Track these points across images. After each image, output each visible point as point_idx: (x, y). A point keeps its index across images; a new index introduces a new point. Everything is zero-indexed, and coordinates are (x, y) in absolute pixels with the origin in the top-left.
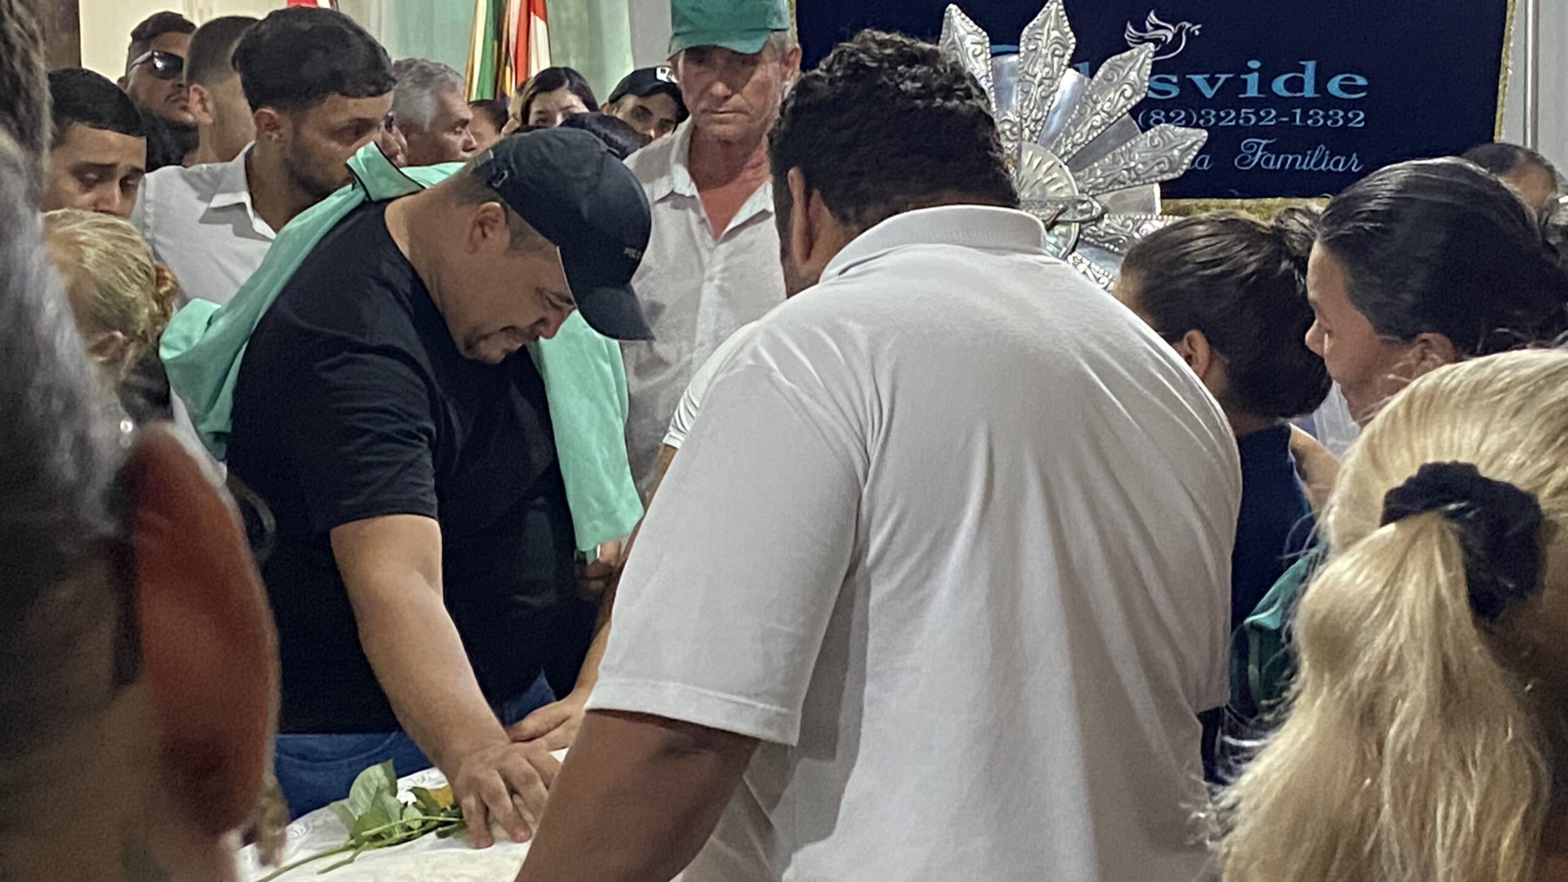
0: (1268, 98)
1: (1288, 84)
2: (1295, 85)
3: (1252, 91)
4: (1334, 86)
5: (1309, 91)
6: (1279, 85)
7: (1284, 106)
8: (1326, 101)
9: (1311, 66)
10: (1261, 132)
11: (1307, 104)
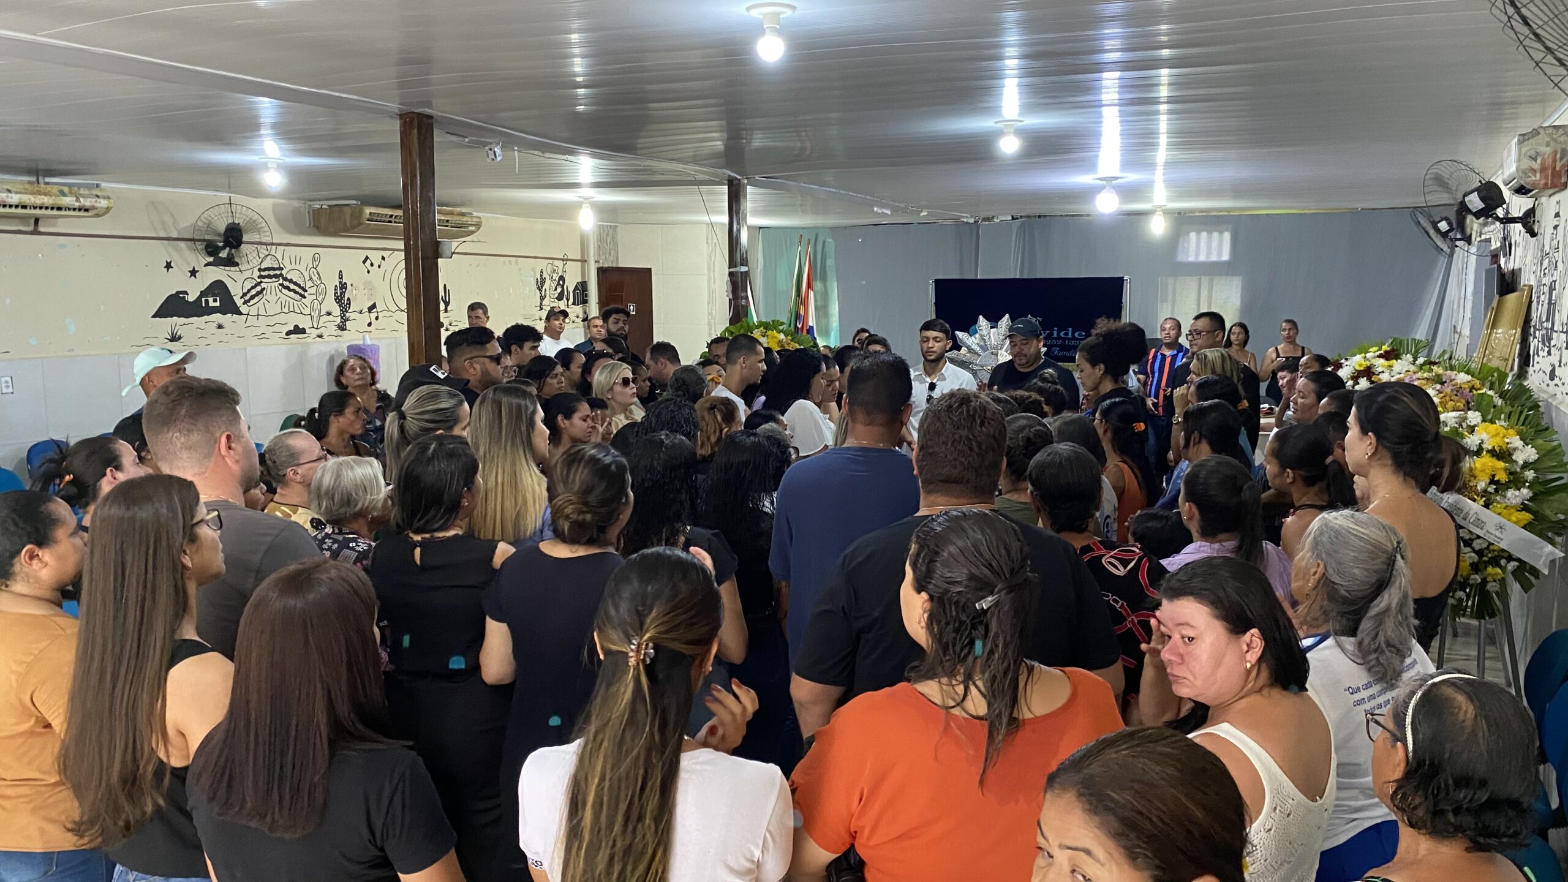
0: (1059, 337)
1: (1065, 334)
2: (1066, 334)
3: (1055, 335)
4: (1076, 335)
5: (1070, 336)
6: (1062, 334)
7: (1064, 339)
8: (1074, 338)
9: (1070, 329)
10: (1056, 346)
11: (1069, 339)
